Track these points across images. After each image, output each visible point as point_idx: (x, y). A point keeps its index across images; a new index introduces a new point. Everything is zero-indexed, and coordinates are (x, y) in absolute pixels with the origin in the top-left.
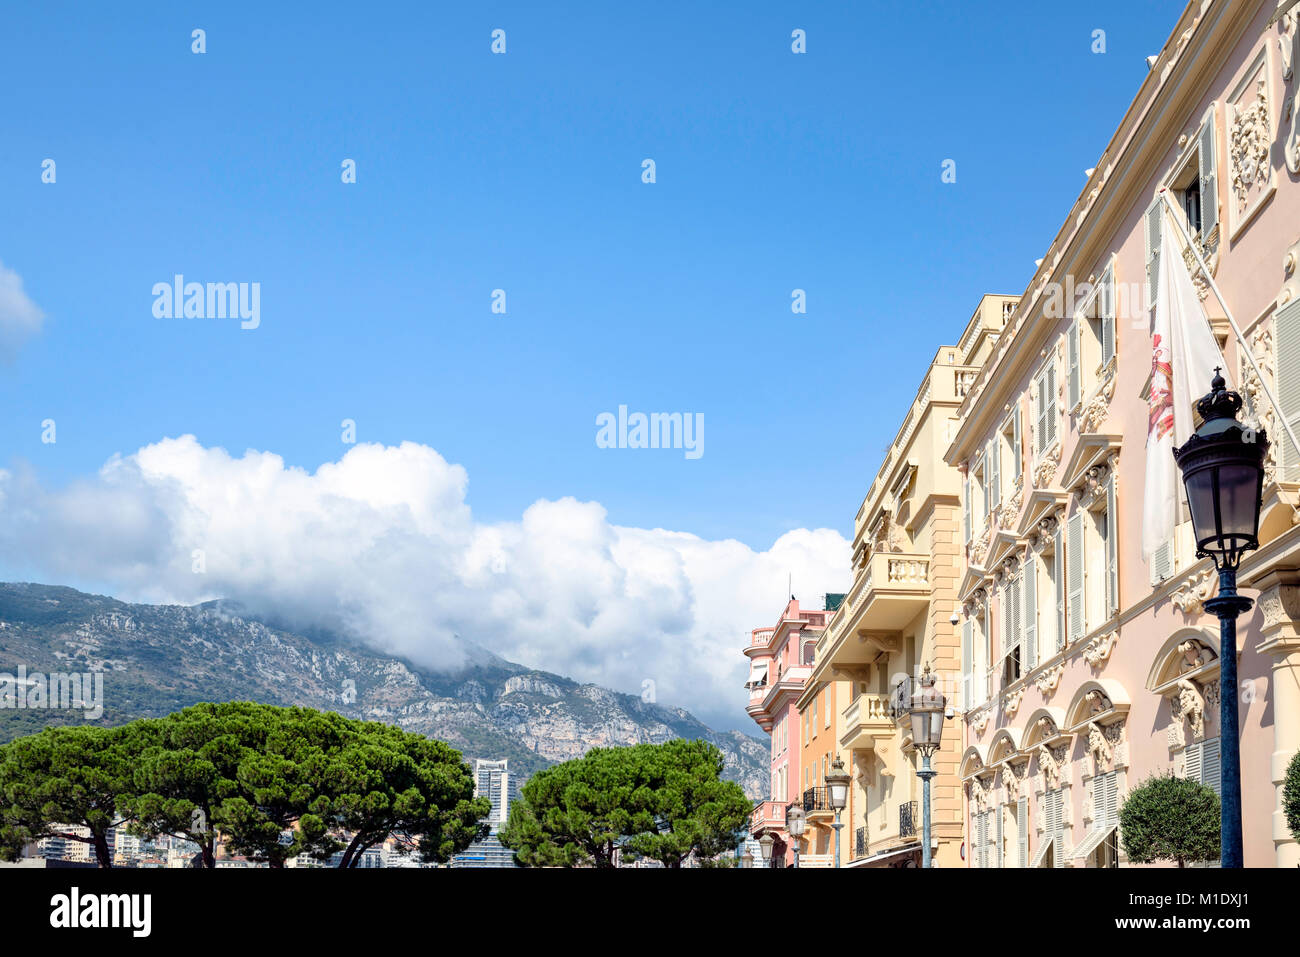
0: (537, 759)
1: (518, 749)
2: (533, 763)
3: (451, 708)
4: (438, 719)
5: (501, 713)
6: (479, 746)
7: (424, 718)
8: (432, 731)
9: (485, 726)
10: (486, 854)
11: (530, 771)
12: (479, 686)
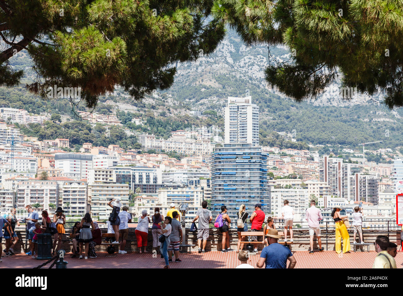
0: (274, 97)
1: (258, 90)
2: (270, 101)
3: (208, 61)
4: (200, 70)
5: (245, 64)
6: (229, 89)
7: (189, 70)
8: (194, 80)
9: (234, 74)
10: (236, 169)
11: (268, 106)
12: (229, 44)
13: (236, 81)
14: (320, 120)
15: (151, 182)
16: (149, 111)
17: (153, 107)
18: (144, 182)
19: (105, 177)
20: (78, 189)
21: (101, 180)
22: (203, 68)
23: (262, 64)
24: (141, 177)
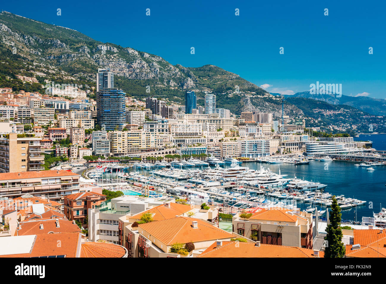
3: (77, 56)
5: (96, 58)
8: (71, 64)
9: (90, 62)
12: (87, 48)
13: (92, 65)
14: (132, 85)
15: (63, 108)
16: (52, 77)
17: (54, 75)
18: (60, 108)
19: (39, 105)
20: (26, 110)
21: (37, 106)
22: (75, 58)
23: (104, 58)
24: (58, 106)
